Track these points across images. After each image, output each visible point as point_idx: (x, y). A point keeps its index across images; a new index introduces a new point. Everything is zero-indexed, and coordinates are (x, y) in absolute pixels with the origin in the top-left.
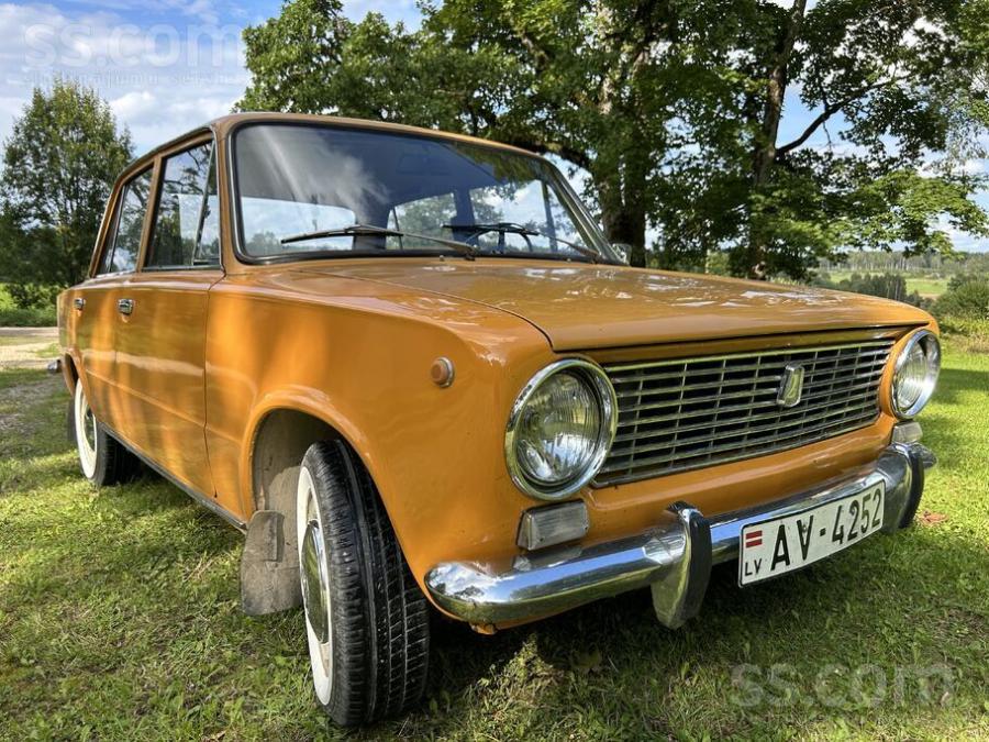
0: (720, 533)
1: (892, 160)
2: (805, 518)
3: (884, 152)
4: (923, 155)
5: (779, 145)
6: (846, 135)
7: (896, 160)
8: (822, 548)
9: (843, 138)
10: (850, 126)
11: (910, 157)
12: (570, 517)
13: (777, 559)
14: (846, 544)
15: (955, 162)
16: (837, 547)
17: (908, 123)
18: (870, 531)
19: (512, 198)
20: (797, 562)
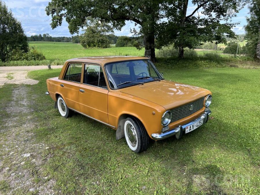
0: (183, 127)
1: (214, 19)
2: (193, 125)
3: (212, 17)
4: (221, 17)
5: (187, 16)
6: (203, 13)
7: (215, 19)
8: (195, 128)
9: (202, 13)
10: (204, 10)
11: (218, 18)
12: (167, 128)
13: (190, 130)
14: (198, 127)
15: (229, 18)
16: (197, 127)
17: (218, 9)
18: (201, 124)
19: (120, 30)
20: (192, 130)
